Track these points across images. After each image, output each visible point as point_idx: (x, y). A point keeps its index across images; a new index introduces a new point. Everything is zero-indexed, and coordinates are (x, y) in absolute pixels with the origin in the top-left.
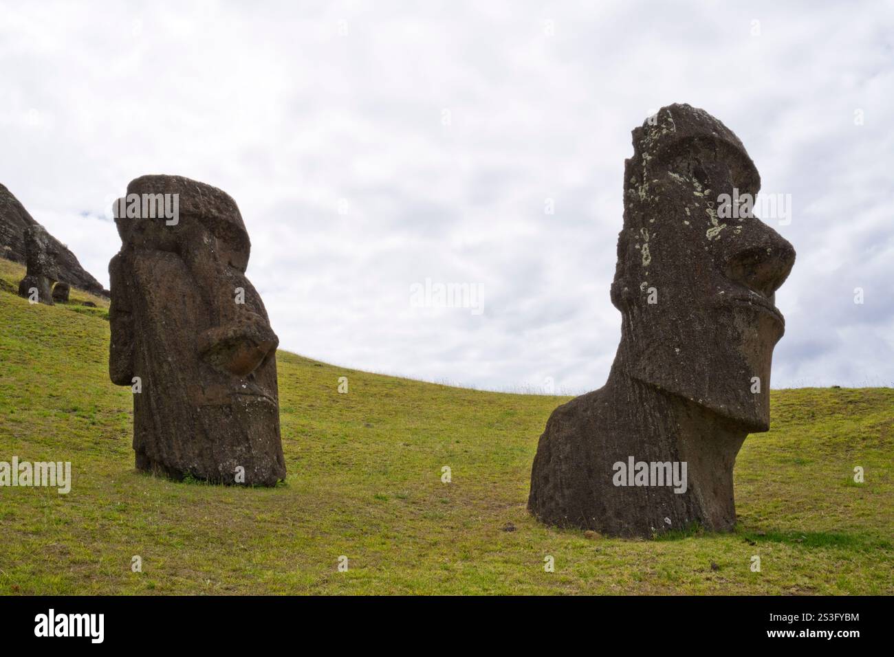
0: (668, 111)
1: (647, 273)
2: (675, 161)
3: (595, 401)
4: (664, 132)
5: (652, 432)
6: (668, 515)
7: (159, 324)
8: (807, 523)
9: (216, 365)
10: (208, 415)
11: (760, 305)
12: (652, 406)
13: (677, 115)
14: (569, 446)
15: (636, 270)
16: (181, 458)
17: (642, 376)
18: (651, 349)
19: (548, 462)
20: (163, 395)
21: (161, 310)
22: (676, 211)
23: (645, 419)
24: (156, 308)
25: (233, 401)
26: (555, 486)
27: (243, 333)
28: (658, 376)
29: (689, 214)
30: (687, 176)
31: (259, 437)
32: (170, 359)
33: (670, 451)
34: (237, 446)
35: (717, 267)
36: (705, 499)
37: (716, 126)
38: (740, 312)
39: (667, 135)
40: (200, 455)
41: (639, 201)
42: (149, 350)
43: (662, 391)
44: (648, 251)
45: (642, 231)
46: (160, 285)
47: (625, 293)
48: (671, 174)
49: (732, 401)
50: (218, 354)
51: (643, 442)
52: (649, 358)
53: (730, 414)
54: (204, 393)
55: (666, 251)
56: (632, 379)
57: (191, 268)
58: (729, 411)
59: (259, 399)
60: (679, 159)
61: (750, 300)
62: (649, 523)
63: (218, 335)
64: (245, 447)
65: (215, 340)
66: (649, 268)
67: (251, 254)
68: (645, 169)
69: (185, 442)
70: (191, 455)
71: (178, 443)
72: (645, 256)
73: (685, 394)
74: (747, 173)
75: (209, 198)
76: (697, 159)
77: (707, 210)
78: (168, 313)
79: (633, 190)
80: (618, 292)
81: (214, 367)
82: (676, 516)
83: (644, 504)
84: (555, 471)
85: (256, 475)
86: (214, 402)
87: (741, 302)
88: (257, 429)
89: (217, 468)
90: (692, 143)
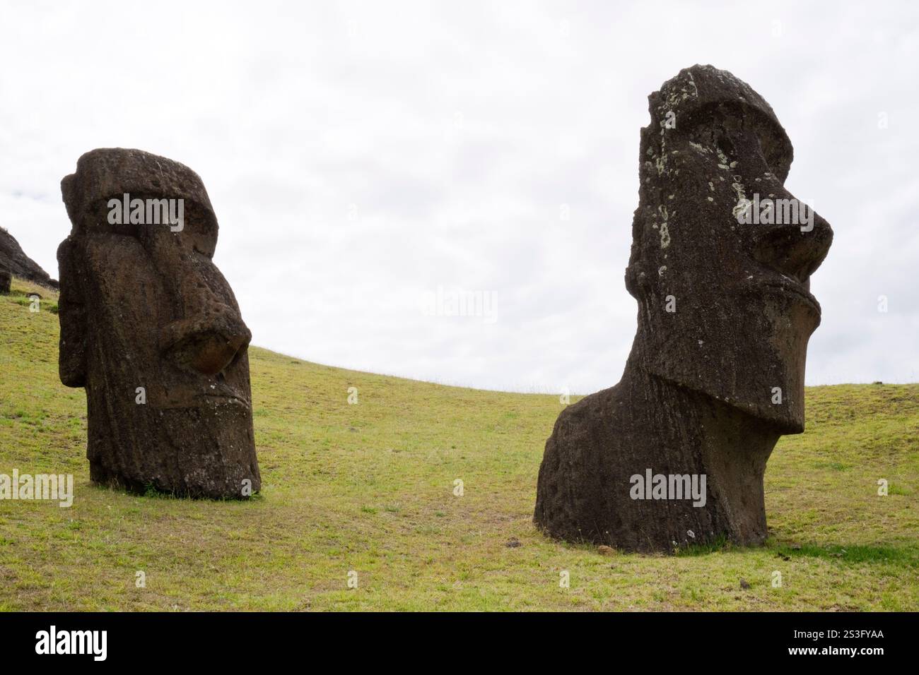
0: (689, 73)
1: (666, 256)
2: (697, 129)
3: (608, 400)
4: (685, 96)
5: (673, 435)
6: (691, 528)
7: (115, 317)
8: (848, 535)
9: (180, 363)
10: (172, 419)
11: (794, 291)
12: (672, 405)
13: (701, 77)
14: (579, 450)
15: (653, 253)
16: (142, 469)
17: (661, 372)
18: (671, 342)
19: (556, 469)
20: (121, 398)
21: (117, 301)
22: (698, 186)
23: (665, 420)
24: (112, 299)
25: (201, 403)
26: (565, 495)
27: (211, 327)
28: (679, 371)
29: (713, 189)
30: (710, 146)
31: (231, 444)
32: (128, 357)
33: (693, 455)
34: (205, 455)
35: (745, 248)
36: (732, 509)
37: (744, 90)
38: (771, 299)
39: (688, 101)
40: (164, 465)
41: (657, 175)
42: (104, 347)
43: (684, 389)
44: (667, 231)
45: (660, 209)
46: (116, 272)
47: (642, 279)
48: (692, 144)
49: (762, 399)
50: (183, 350)
51: (662, 446)
52: (669, 352)
53: (760, 413)
54: (167, 395)
55: (687, 231)
56: (650, 375)
57: (151, 254)
59: (230, 401)
60: (701, 127)
61: (782, 285)
62: (670, 536)
63: (183, 328)
64: (215, 456)
65: (180, 335)
66: (670, 249)
67: (219, 238)
68: (663, 139)
69: (147, 450)
70: (153, 464)
71: (139, 452)
72: (663, 237)
73: (709, 392)
74: (778, 143)
75: (171, 174)
76: (721, 127)
77: (733, 185)
78: (126, 305)
79: (650, 163)
80: (633, 278)
81: (179, 366)
82: (700, 528)
83: (664, 515)
84: (564, 479)
85: (227, 486)
86: (179, 404)
87: (772, 288)
88: (228, 434)
89: (182, 480)
90: (716, 109)
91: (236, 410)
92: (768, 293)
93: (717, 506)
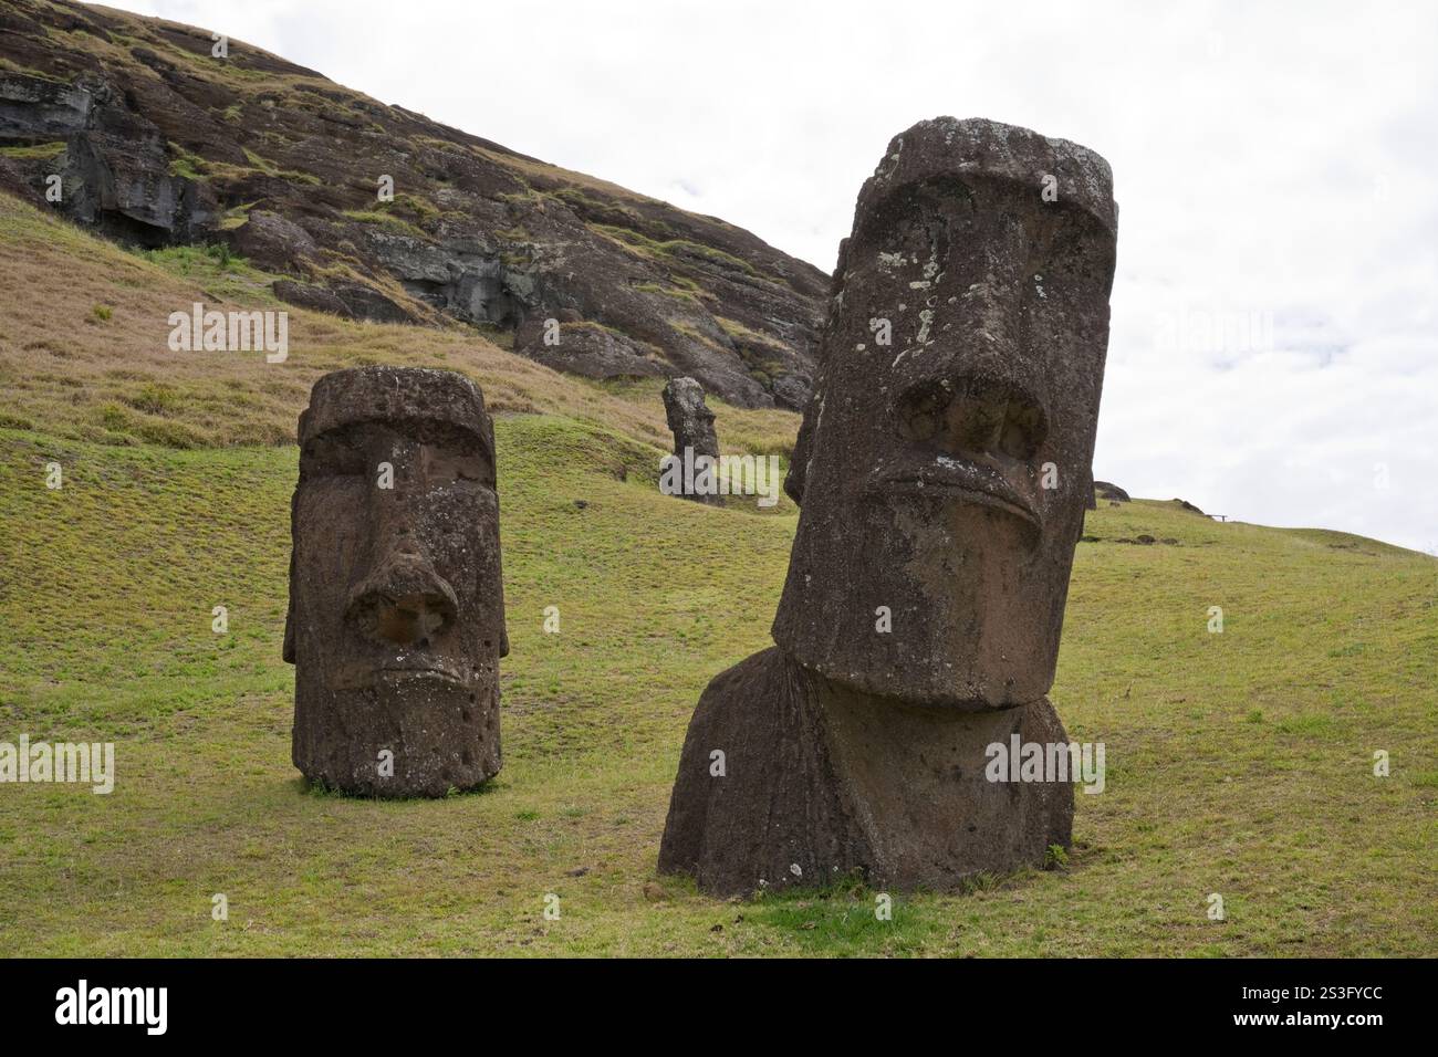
0: (900, 141)
1: (816, 443)
7: (303, 582)
9: (368, 632)
10: (346, 702)
13: (912, 144)
16: (312, 762)
21: (308, 562)
22: (849, 328)
23: (788, 695)
24: (303, 560)
25: (376, 680)
27: (375, 587)
30: (918, 253)
32: (311, 629)
33: (817, 749)
34: (382, 743)
37: (991, 145)
38: (902, 502)
40: (334, 757)
46: (316, 526)
48: (883, 256)
49: (878, 665)
50: (362, 616)
51: (780, 735)
54: (343, 673)
57: (368, 495)
58: (867, 681)
59: (418, 676)
62: (759, 872)
64: (396, 744)
66: (820, 432)
69: (319, 741)
70: (324, 758)
73: (797, 657)
75: (412, 389)
76: (937, 218)
77: (921, 314)
78: (316, 565)
81: (365, 635)
83: (759, 841)
85: (407, 781)
86: (352, 683)
87: (902, 484)
88: (420, 717)
89: (351, 775)
90: (917, 193)
91: (432, 685)
92: (893, 493)
93: (851, 828)
